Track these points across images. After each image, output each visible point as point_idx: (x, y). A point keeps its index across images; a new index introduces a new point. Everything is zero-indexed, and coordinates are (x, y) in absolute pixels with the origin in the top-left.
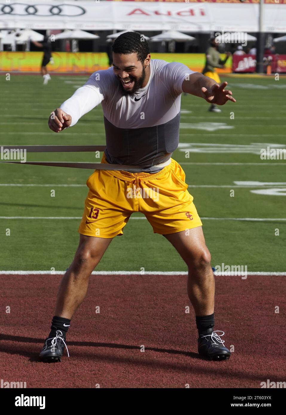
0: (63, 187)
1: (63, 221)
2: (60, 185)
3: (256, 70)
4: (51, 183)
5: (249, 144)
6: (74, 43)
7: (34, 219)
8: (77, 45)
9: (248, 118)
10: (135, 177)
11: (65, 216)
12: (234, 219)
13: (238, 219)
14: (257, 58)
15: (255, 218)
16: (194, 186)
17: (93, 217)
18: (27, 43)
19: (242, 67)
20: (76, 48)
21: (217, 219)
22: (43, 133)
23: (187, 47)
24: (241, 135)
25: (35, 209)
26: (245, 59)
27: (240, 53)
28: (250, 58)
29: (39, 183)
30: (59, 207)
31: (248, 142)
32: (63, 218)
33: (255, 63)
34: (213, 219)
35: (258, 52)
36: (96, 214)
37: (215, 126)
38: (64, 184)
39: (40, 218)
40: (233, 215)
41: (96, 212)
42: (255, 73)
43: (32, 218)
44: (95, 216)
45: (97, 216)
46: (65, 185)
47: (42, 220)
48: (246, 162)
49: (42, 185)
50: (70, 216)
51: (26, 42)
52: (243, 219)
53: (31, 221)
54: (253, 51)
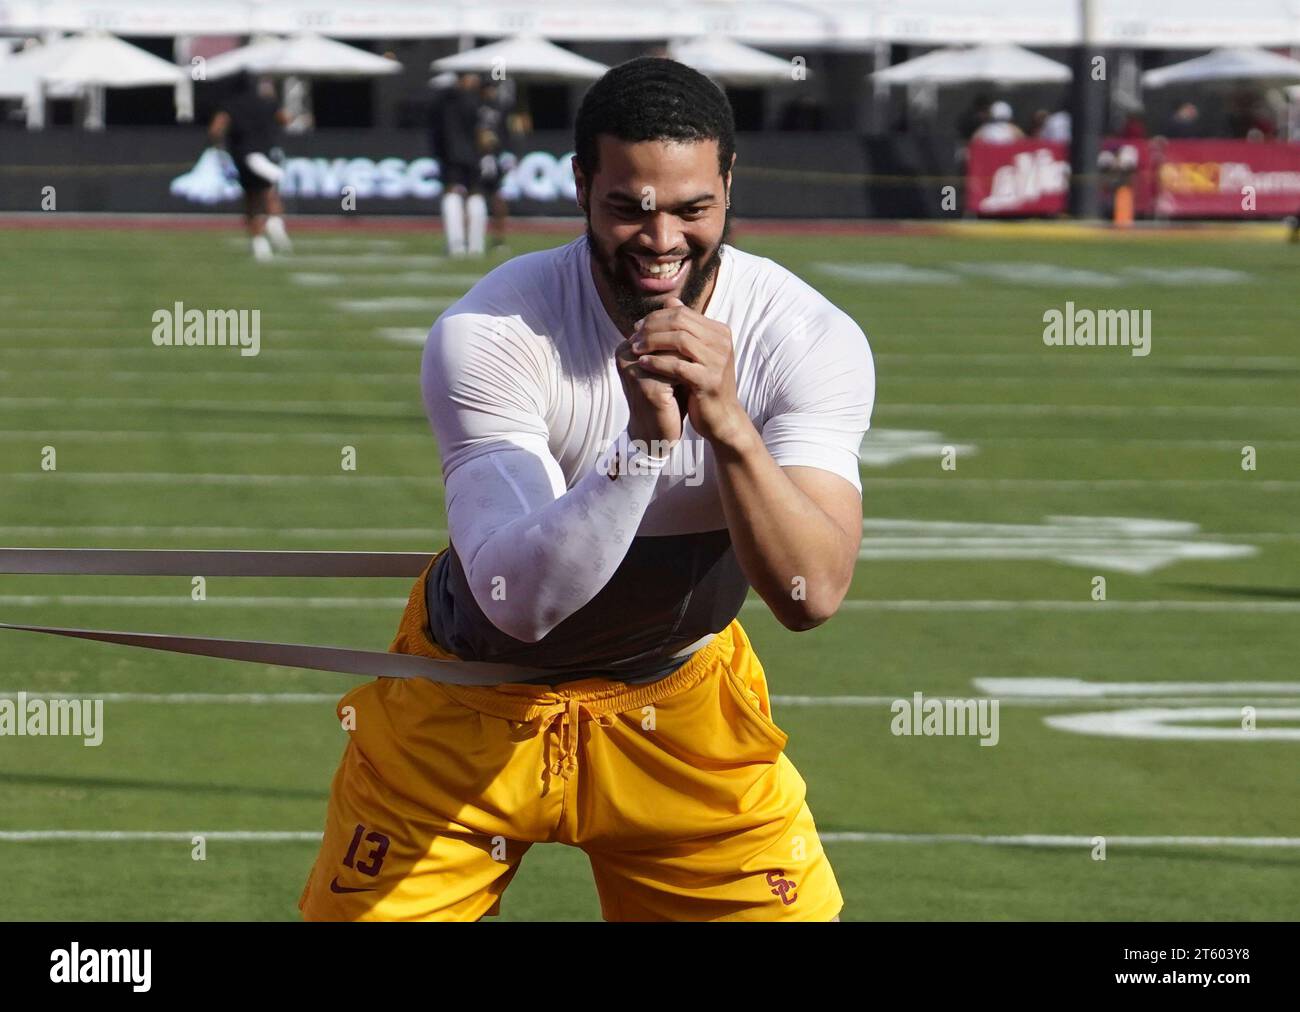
0: (247, 705)
1: (246, 847)
2: (232, 697)
3: (1068, 204)
4: (195, 689)
5: (1039, 522)
6: (295, 91)
7: (122, 843)
8: (304, 102)
9: (1032, 409)
10: (562, 699)
11: (254, 827)
12: (978, 838)
13: (991, 839)
14: (1073, 154)
15: (1064, 832)
16: (804, 700)
17: (362, 867)
18: (93, 94)
19: (1009, 195)
20: (303, 113)
21: (903, 838)
22: (161, 477)
23: (774, 105)
24: (1005, 484)
25: (124, 798)
26: (1024, 160)
27: (1000, 133)
28: (1045, 157)
29: (142, 688)
30: (227, 790)
31: (1034, 511)
32: (246, 835)
33: (1065, 175)
34: (887, 837)
35: (1077, 128)
36: (373, 854)
37: (893, 445)
38: (251, 691)
39: (148, 835)
40: (972, 820)
41: (375, 846)
42: (1065, 218)
43: (117, 835)
44: (370, 863)
45: (378, 863)
46: (257, 698)
47: (157, 844)
48: (1027, 598)
49: (155, 698)
50: (276, 829)
51: (87, 86)
52: (1014, 839)
53: (109, 847)
54: (1059, 126)
